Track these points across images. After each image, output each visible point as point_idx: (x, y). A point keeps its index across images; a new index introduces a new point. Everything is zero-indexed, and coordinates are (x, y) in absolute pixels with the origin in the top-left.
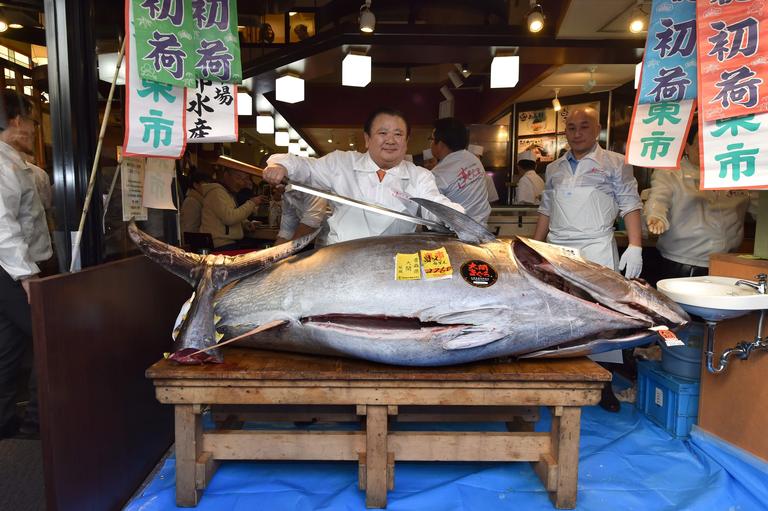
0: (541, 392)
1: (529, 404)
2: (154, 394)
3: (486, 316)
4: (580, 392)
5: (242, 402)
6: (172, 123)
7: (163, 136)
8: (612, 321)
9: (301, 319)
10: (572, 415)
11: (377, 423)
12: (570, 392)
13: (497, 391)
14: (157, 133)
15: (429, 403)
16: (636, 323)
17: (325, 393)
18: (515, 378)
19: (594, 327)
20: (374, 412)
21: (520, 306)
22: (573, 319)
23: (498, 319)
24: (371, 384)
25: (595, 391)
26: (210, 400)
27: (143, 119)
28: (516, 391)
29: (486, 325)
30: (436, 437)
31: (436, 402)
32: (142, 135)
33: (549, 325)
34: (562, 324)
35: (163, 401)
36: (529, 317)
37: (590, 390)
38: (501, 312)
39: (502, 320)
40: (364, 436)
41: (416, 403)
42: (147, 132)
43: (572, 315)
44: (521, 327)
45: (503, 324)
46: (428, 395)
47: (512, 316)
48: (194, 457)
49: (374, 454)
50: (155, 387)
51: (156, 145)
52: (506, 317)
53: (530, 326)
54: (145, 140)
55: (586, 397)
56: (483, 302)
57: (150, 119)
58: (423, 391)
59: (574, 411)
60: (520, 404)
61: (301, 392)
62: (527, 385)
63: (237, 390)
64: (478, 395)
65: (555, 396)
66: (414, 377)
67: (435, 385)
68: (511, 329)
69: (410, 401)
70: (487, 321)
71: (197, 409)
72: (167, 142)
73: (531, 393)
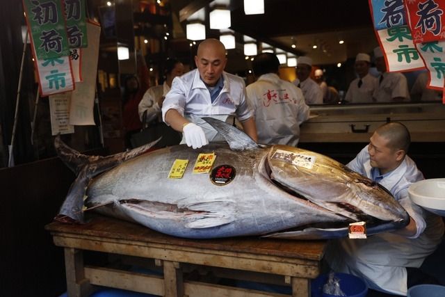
0: (272, 264)
1: (265, 272)
2: (52, 240)
3: (218, 206)
4: (302, 266)
5: (94, 249)
6: (64, 74)
7: (60, 83)
8: (317, 215)
9: (120, 201)
10: (301, 284)
11: (169, 272)
12: (295, 266)
13: (241, 260)
14: (57, 82)
15: (197, 263)
16: (339, 217)
17: (136, 249)
18: (247, 251)
19: (303, 219)
20: (167, 265)
21: (242, 200)
22: (283, 212)
23: (226, 209)
24: (160, 246)
25: (313, 267)
26: (78, 246)
27: (47, 78)
28: (255, 261)
29: (218, 213)
30: (215, 288)
31: (201, 263)
32: (48, 86)
33: (264, 215)
34: (274, 215)
35: (56, 245)
36: (248, 209)
37: (309, 266)
38: (228, 205)
39: (229, 210)
40: (162, 280)
41: (190, 262)
42: (51, 83)
43: (283, 209)
44: (242, 216)
45: (230, 213)
46: (197, 257)
47: (236, 207)
48: (75, 280)
49: (170, 293)
50: (52, 236)
51: (57, 88)
52: (232, 208)
53: (249, 216)
54: (51, 87)
55: (306, 271)
56: (218, 196)
57: (51, 76)
58: (193, 254)
59: (302, 281)
60: (259, 271)
61: (123, 246)
62: (260, 257)
63: (91, 242)
64: (229, 261)
65: (283, 268)
66: (182, 244)
67: (198, 251)
68: (236, 217)
69: (185, 260)
70: (219, 210)
71: (73, 251)
72: (63, 85)
73: (265, 263)
